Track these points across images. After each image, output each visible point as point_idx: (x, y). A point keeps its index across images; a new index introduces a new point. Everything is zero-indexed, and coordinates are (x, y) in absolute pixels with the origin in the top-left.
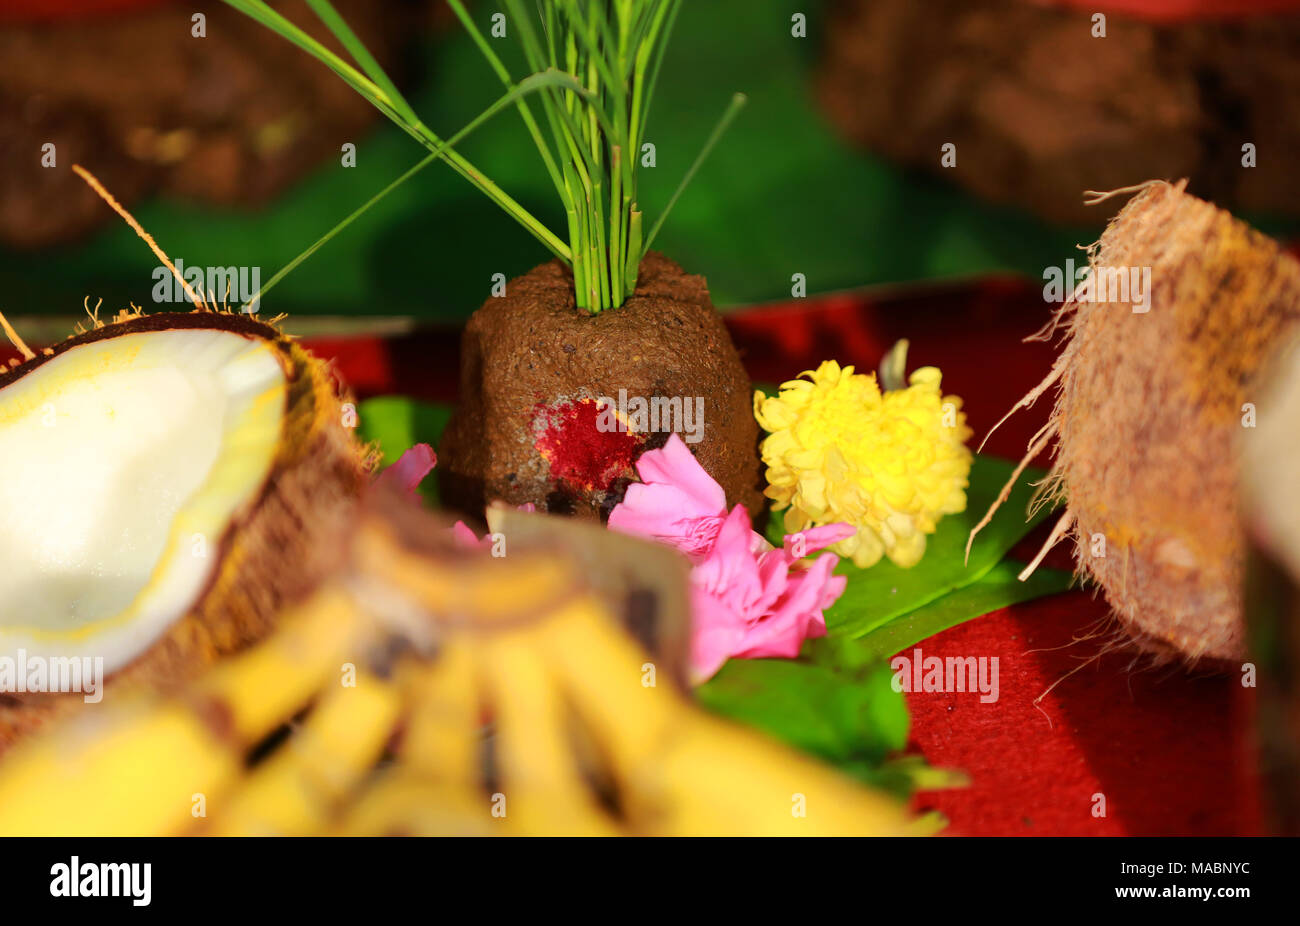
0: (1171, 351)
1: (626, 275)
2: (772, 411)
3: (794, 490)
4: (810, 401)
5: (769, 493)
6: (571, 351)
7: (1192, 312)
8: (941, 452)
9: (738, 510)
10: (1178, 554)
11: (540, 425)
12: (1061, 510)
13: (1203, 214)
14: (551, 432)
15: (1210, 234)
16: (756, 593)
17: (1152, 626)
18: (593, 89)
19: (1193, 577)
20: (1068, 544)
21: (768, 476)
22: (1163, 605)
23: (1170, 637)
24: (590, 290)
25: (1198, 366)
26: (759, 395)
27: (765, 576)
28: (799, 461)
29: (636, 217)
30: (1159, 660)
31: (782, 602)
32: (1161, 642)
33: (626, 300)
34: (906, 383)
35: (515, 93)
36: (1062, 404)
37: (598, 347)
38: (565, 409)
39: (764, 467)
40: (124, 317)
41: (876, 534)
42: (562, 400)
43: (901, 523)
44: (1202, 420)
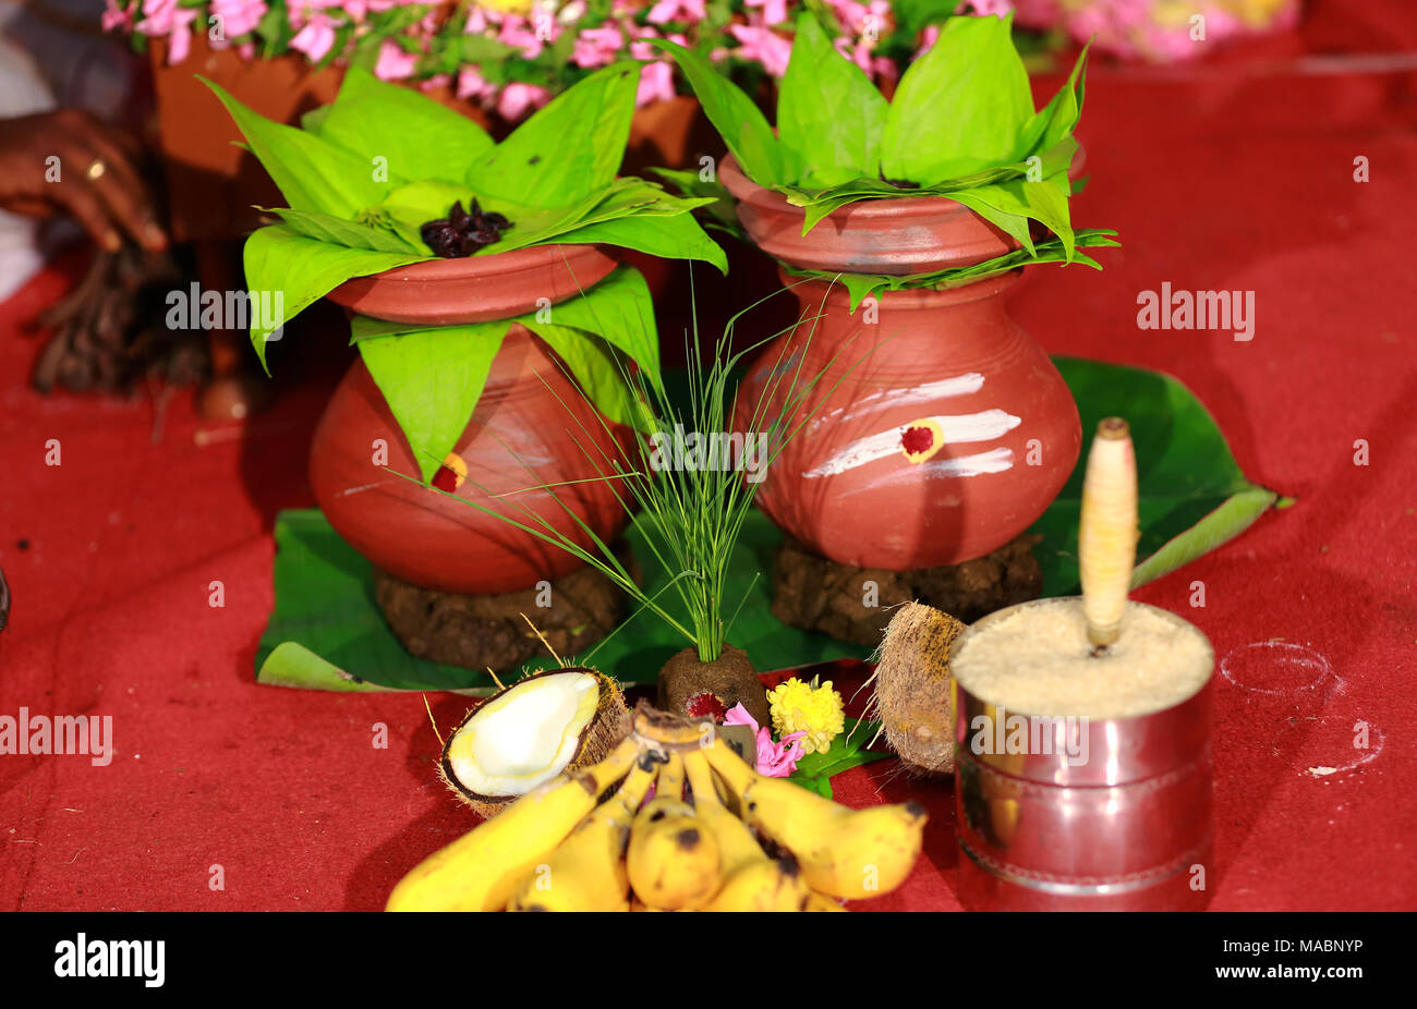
0: (918, 657)
1: (717, 648)
2: (772, 697)
3: (783, 724)
4: (786, 693)
5: (774, 726)
6: (699, 676)
7: (925, 642)
8: (835, 710)
9: (764, 728)
10: (924, 732)
11: (689, 704)
12: (881, 722)
13: (925, 609)
14: (693, 707)
15: (928, 616)
16: (773, 756)
17: (916, 761)
18: (704, 577)
19: (930, 740)
20: (882, 737)
21: (773, 719)
22: (920, 752)
23: (923, 764)
24: (704, 654)
25: (928, 661)
26: (768, 691)
27: (775, 751)
28: (784, 713)
29: (721, 623)
30: (919, 773)
31: (781, 760)
32: (919, 767)
33: (718, 658)
34: (820, 686)
35: (675, 580)
36: (878, 685)
37: (709, 674)
38: (698, 698)
39: (771, 716)
40: (537, 672)
41: (812, 741)
42: (697, 694)
43: (821, 736)
44: (930, 681)
